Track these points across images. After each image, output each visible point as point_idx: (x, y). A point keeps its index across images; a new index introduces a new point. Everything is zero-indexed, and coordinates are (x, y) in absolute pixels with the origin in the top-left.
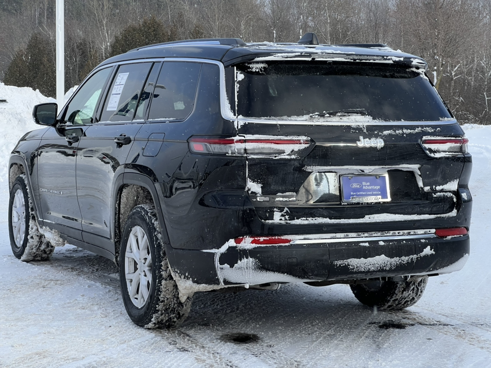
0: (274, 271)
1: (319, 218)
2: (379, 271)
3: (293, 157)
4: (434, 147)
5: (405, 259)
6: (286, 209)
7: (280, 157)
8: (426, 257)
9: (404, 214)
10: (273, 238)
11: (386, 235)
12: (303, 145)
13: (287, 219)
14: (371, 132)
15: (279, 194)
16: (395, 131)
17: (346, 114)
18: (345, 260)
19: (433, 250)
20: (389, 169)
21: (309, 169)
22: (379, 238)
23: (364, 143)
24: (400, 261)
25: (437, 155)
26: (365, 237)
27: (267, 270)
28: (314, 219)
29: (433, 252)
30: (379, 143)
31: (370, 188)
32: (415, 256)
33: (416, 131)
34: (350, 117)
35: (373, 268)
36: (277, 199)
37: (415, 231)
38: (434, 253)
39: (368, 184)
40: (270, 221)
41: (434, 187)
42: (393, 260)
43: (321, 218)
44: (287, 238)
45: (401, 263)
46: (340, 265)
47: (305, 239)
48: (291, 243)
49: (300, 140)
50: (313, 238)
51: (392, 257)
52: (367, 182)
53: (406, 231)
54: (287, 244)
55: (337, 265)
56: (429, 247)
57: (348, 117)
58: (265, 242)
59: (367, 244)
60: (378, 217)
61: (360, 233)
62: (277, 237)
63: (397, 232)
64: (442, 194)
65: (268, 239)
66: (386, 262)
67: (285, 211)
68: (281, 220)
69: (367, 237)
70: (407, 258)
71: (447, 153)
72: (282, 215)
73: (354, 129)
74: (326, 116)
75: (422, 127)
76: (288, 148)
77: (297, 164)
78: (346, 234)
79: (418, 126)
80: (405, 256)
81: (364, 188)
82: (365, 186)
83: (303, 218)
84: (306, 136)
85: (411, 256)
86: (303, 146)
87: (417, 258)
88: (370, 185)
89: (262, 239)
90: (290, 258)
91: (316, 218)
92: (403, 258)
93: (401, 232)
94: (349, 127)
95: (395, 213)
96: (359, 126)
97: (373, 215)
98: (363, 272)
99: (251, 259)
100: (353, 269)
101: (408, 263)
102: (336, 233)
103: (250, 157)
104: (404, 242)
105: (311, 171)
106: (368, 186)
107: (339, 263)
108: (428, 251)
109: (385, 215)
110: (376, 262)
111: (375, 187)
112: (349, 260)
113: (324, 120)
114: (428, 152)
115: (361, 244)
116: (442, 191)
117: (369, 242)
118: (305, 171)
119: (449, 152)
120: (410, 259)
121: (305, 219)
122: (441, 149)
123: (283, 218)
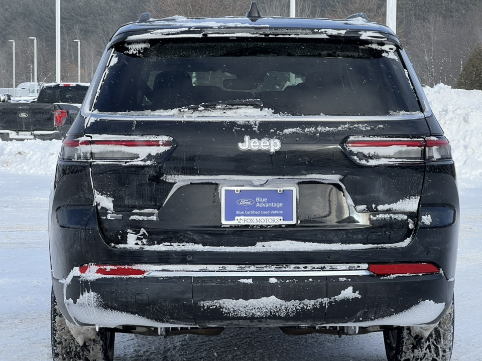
0: (121, 311)
1: (187, 244)
2: (269, 317)
3: (149, 163)
4: (367, 150)
5: (310, 303)
6: (143, 231)
7: (130, 163)
8: (346, 301)
9: (320, 242)
10: (123, 267)
11: (284, 269)
12: (161, 147)
13: (145, 243)
14: (265, 130)
15: (136, 211)
16: (303, 129)
17: (230, 107)
18: (215, 301)
19: (357, 292)
20: (301, 181)
21: (170, 179)
22: (272, 273)
23: (248, 144)
24: (301, 306)
25: (372, 163)
26: (250, 271)
27: (113, 308)
28: (181, 244)
29: (357, 295)
30: (273, 145)
31: (268, 205)
32: (326, 300)
33: (340, 128)
34: (239, 110)
35: (259, 313)
36: (133, 217)
37: (332, 265)
38: (360, 296)
39: (265, 200)
40: (122, 246)
41: (374, 206)
42: (289, 303)
43: (191, 244)
44: (139, 268)
45: (303, 308)
46: (208, 307)
47: (163, 270)
48: (145, 274)
49: (158, 141)
50: (175, 270)
51: (287, 299)
52: (262, 198)
53: (316, 266)
54: (139, 276)
55: (204, 306)
56: (350, 289)
57: (234, 111)
58: (112, 272)
59: (250, 281)
60: (276, 245)
61: (243, 266)
62: (126, 267)
63: (301, 266)
64: (387, 216)
65: (116, 268)
66: (278, 306)
67: (141, 233)
68: (137, 244)
69: (254, 271)
70: (312, 302)
71: (393, 160)
72: (138, 239)
73: (239, 126)
74: (199, 109)
75: (353, 123)
76: (143, 152)
77: (152, 172)
78: (221, 266)
79: (344, 123)
80: (310, 300)
81: (258, 205)
82: (260, 203)
83: (166, 243)
84: (167, 136)
85: (320, 300)
86: (162, 149)
87: (330, 303)
88: (268, 202)
89: (109, 268)
90: (139, 295)
91: (184, 244)
92: (306, 301)
93: (309, 266)
94: (233, 124)
95: (305, 241)
96: (249, 122)
97: (268, 242)
98: (245, 318)
99: (92, 293)
100: (229, 313)
101: (315, 309)
102: (206, 264)
103: (95, 163)
104: (310, 280)
105: (173, 181)
106: (264, 203)
107: (207, 304)
108: (348, 293)
109: (288, 242)
110: (262, 306)
111: (276, 205)
112: (221, 301)
113: (198, 115)
114: (355, 158)
115: (242, 281)
116: (389, 211)
117: (254, 278)
118: (165, 182)
119: (396, 158)
120: (318, 304)
121: (169, 244)
122: (380, 154)
123: (139, 242)
